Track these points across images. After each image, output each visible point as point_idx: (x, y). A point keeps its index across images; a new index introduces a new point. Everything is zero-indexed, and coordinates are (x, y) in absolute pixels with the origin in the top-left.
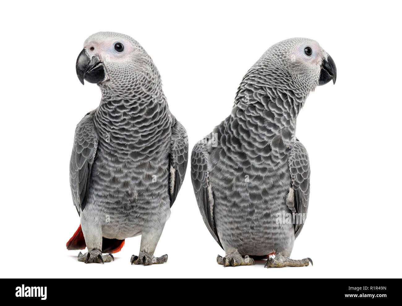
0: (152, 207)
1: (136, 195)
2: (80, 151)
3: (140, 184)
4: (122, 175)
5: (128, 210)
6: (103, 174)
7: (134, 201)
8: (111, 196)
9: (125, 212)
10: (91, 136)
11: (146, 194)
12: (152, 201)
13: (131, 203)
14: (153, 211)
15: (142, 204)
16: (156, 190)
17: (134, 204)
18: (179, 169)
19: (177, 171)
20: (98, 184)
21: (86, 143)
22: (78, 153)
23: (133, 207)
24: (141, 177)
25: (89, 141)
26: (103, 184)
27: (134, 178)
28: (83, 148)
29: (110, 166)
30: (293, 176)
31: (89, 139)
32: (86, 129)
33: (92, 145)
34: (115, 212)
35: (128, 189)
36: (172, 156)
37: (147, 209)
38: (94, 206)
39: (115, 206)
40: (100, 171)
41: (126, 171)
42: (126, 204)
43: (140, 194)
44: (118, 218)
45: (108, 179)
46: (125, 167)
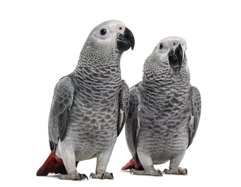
0: (108, 136)
1: (100, 128)
2: (61, 102)
3: (103, 121)
4: (91, 115)
5: (94, 139)
6: (78, 115)
7: (98, 132)
8: (83, 129)
9: (92, 140)
10: (69, 91)
11: (106, 127)
12: (109, 132)
13: (96, 133)
14: (108, 139)
15: (103, 134)
16: (112, 125)
17: (98, 134)
18: (126, 111)
19: (124, 112)
20: (74, 122)
21: (65, 96)
22: (60, 103)
23: (97, 136)
24: (103, 116)
25: (68, 94)
26: (78, 121)
27: (99, 117)
28: (63, 99)
29: (83, 110)
30: (195, 108)
31: (68, 93)
32: (65, 87)
33: (70, 97)
34: (85, 140)
35: (95, 124)
36: (122, 103)
37: (105, 138)
38: (70, 138)
39: (85, 136)
40: (76, 113)
41: (94, 112)
42: (93, 135)
43: (102, 128)
44: (86, 144)
45: (81, 118)
46: (94, 110)
